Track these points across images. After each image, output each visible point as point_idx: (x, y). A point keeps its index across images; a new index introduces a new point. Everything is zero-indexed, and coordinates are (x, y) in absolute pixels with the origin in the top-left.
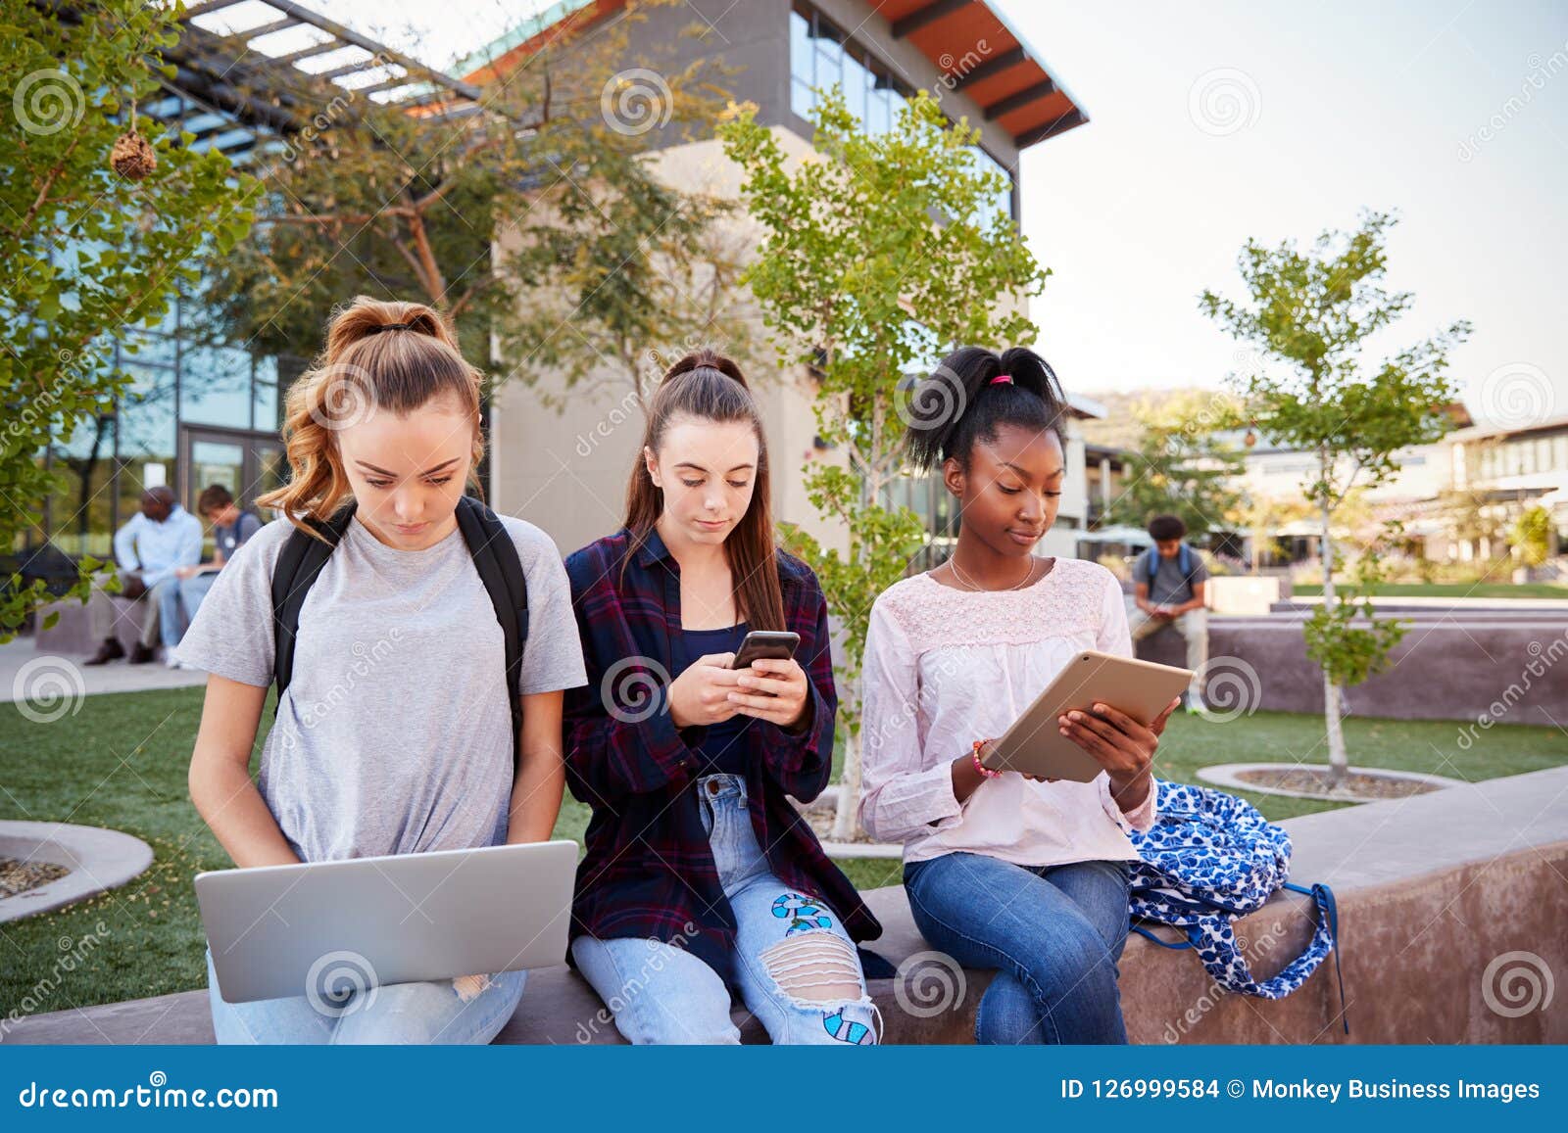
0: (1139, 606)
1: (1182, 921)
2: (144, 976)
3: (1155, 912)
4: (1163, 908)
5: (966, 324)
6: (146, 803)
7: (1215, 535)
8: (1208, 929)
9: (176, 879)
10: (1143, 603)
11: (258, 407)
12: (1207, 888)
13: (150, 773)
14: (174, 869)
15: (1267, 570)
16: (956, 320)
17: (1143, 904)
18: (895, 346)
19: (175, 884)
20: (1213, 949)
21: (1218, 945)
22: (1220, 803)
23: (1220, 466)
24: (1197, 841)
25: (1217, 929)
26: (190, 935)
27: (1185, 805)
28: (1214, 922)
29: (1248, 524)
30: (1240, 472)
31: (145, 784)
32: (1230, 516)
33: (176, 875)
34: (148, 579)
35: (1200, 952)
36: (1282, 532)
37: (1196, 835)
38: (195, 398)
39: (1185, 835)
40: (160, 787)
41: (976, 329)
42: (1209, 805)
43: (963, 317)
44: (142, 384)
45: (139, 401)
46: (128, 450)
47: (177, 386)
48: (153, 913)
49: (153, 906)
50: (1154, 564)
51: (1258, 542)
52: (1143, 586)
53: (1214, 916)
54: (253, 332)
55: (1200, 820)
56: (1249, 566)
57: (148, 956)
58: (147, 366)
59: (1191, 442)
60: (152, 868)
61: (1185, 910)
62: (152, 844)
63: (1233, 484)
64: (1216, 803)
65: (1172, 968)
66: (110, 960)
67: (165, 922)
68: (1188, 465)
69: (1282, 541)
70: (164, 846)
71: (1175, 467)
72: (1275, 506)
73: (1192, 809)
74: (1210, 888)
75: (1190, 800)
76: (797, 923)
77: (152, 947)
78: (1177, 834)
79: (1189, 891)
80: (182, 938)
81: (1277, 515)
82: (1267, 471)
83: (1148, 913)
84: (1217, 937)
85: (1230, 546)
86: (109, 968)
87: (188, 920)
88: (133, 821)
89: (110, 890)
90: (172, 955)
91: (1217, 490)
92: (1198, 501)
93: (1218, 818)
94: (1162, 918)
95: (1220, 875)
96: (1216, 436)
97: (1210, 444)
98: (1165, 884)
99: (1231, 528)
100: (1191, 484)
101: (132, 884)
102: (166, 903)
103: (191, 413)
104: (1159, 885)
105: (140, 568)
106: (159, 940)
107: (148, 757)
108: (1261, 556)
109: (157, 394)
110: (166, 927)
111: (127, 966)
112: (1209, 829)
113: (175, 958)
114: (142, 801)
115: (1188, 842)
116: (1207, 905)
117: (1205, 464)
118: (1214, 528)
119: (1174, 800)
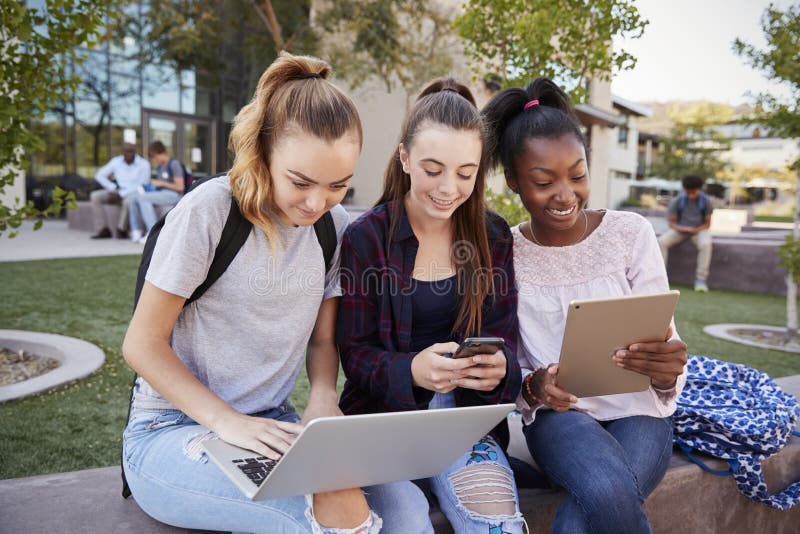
0: (671, 227)
1: (726, 456)
2: (89, 438)
3: (707, 446)
4: (713, 446)
5: (591, 56)
6: (106, 325)
7: (710, 186)
8: (744, 463)
9: (115, 375)
10: (675, 225)
11: (184, 100)
12: (743, 435)
13: (113, 306)
14: (116, 368)
15: (739, 206)
16: (586, 53)
17: (699, 441)
18: (546, 70)
19: (115, 378)
20: (745, 476)
21: (749, 474)
22: (749, 375)
23: (717, 146)
24: (735, 402)
25: (750, 464)
26: (119, 412)
27: (726, 376)
28: (748, 459)
29: (730, 180)
30: (728, 149)
31: (108, 313)
32: (719, 175)
33: (115, 372)
34: (122, 193)
35: (736, 476)
36: (749, 185)
37: (735, 398)
38: (152, 94)
39: (727, 398)
40: (116, 315)
41: (599, 58)
42: (742, 376)
43: (590, 52)
44: (123, 86)
45: (123, 95)
46: (117, 121)
47: (141, 88)
48: (99, 396)
49: (100, 393)
50: (682, 203)
51: (734, 190)
52: (674, 216)
53: (749, 455)
54: (175, 57)
55: (737, 388)
56: (728, 203)
57: (93, 424)
58: (125, 76)
59: (701, 132)
60: (103, 367)
61: (728, 448)
62: (106, 351)
63: (724, 157)
64: (746, 375)
65: (718, 485)
66: (71, 426)
67: (105, 402)
68: (698, 145)
69: (750, 190)
70: (111, 353)
71: (691, 146)
72: (747, 170)
73: (731, 379)
74: (746, 435)
75: (730, 373)
76: (474, 456)
77: (96, 419)
78: (722, 396)
79: (730, 435)
80: (113, 413)
81: (748, 175)
82: (745, 149)
83: (703, 447)
84: (750, 469)
85: (718, 191)
86: (70, 431)
87: (119, 401)
88: (98, 336)
89: (78, 381)
90: (106, 424)
91: (714, 159)
92: (702, 166)
93: (748, 385)
94: (713, 452)
95: (752, 427)
96: (716, 128)
97: (712, 133)
98: (713, 429)
99: (719, 182)
100: (699, 156)
101: (90, 377)
102: (107, 390)
103: (149, 102)
104: (709, 430)
105: (118, 187)
106: (101, 414)
107: (112, 296)
108: (736, 199)
109: (131, 92)
110: (105, 406)
111: (80, 430)
112: (743, 395)
113: (107, 428)
114: (104, 323)
115: (729, 403)
116: (745, 448)
117: (708, 145)
118: (710, 181)
119: (719, 372)
